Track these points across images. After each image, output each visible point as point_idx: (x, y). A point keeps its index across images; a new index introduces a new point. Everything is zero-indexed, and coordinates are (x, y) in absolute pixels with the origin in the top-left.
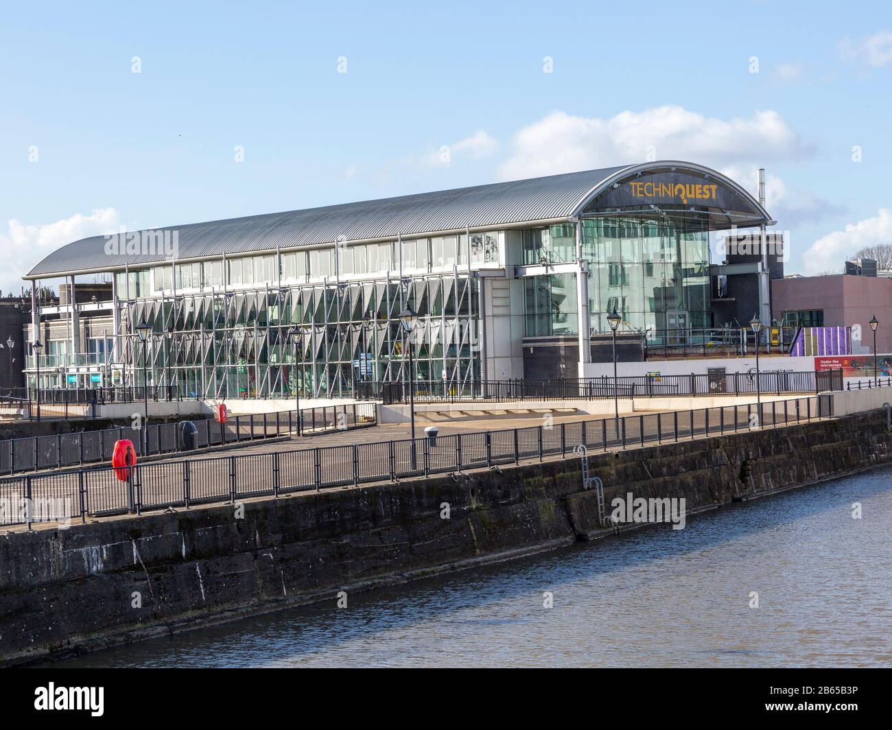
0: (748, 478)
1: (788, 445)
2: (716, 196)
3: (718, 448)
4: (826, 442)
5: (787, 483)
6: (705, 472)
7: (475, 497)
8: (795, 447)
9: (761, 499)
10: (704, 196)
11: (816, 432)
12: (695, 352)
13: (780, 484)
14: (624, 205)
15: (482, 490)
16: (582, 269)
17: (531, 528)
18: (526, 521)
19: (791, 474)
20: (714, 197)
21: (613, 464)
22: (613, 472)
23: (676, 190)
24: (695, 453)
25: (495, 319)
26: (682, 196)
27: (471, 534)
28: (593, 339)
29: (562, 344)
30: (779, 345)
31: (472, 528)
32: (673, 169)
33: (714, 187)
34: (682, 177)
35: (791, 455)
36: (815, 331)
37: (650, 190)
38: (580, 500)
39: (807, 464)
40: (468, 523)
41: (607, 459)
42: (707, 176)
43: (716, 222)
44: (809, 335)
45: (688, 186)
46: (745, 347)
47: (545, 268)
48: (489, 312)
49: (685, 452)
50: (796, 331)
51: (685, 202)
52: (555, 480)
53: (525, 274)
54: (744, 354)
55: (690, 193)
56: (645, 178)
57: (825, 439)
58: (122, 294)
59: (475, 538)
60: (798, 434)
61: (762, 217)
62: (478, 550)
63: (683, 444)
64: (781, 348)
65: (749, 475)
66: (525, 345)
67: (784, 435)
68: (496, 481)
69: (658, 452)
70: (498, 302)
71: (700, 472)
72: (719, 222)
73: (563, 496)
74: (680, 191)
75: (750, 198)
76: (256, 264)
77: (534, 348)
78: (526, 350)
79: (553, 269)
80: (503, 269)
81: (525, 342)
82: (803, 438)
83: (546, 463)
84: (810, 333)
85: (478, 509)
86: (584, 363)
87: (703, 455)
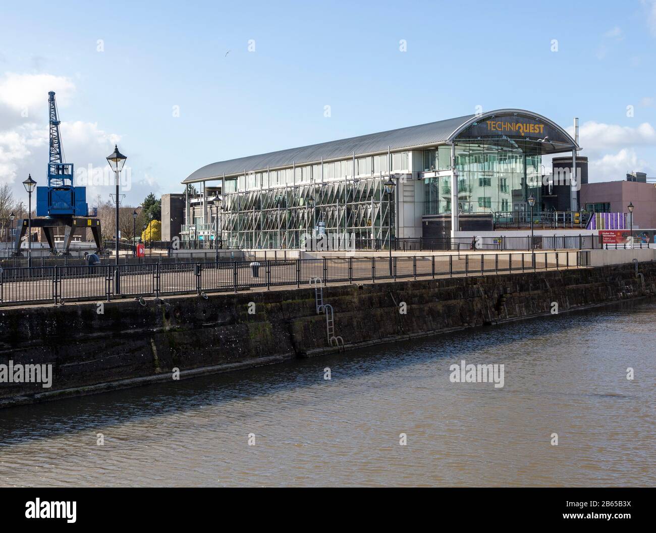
0: (502, 307)
1: (545, 284)
2: (543, 131)
3: (475, 284)
4: (581, 283)
5: (540, 311)
6: (459, 303)
7: (170, 320)
8: (552, 286)
9: (512, 323)
10: (535, 131)
11: (571, 276)
12: (525, 226)
13: (533, 312)
14: (483, 135)
15: (182, 314)
16: (454, 173)
17: (236, 348)
18: (229, 342)
19: (545, 305)
20: (542, 132)
21: (356, 294)
22: (356, 300)
23: (517, 127)
24: (451, 287)
25: (405, 204)
26: (521, 131)
27: (153, 353)
28: (460, 217)
29: (443, 219)
30: (580, 223)
31: (154, 348)
32: (515, 114)
33: (542, 126)
34: (521, 119)
35: (547, 291)
36: (603, 215)
37: (500, 126)
38: (306, 323)
39: (561, 299)
40: (150, 344)
41: (349, 290)
42: (537, 119)
43: (547, 149)
44: (599, 217)
45: (525, 125)
46: (557, 223)
47: (434, 173)
48: (401, 199)
49: (439, 286)
50: (591, 215)
51: (523, 134)
52: (281, 306)
53: (424, 177)
54: (556, 228)
55: (526, 129)
56: (497, 118)
57: (580, 281)
58: (227, 191)
59: (156, 357)
60: (554, 277)
61: (573, 145)
62: (158, 369)
63: (438, 280)
64: (581, 225)
65: (503, 305)
66: (423, 220)
67: (542, 277)
68: (200, 305)
69: (409, 286)
70: (406, 194)
71: (452, 302)
72: (549, 149)
73: (288, 319)
74: (519, 128)
75: (565, 133)
76: (287, 173)
77: (429, 222)
78: (424, 223)
79: (439, 174)
80: (411, 174)
81: (423, 218)
82: (560, 280)
83: (272, 292)
84: (600, 216)
85: (171, 330)
86: (455, 231)
87: (459, 289)
